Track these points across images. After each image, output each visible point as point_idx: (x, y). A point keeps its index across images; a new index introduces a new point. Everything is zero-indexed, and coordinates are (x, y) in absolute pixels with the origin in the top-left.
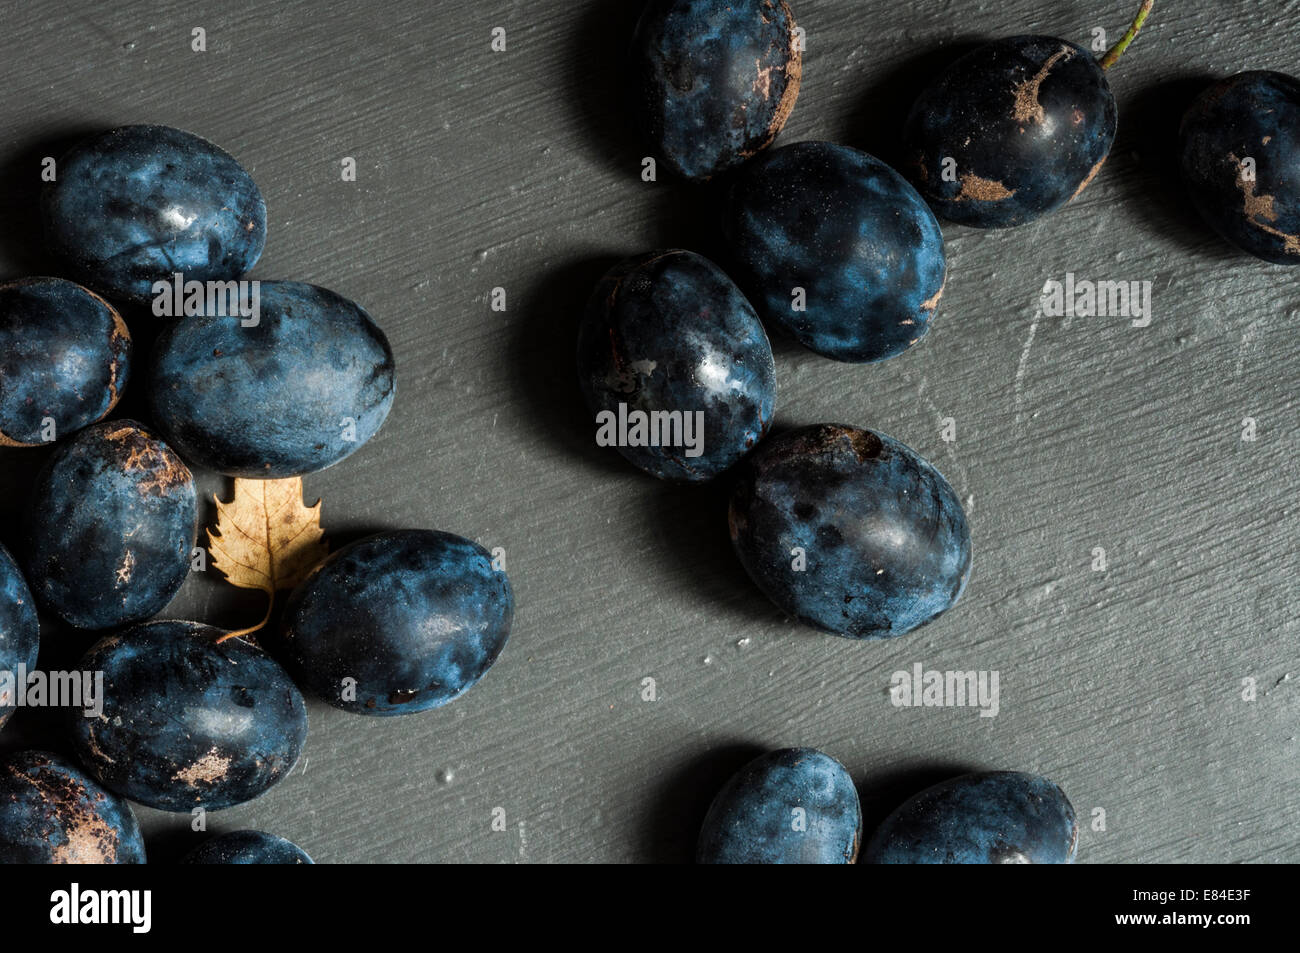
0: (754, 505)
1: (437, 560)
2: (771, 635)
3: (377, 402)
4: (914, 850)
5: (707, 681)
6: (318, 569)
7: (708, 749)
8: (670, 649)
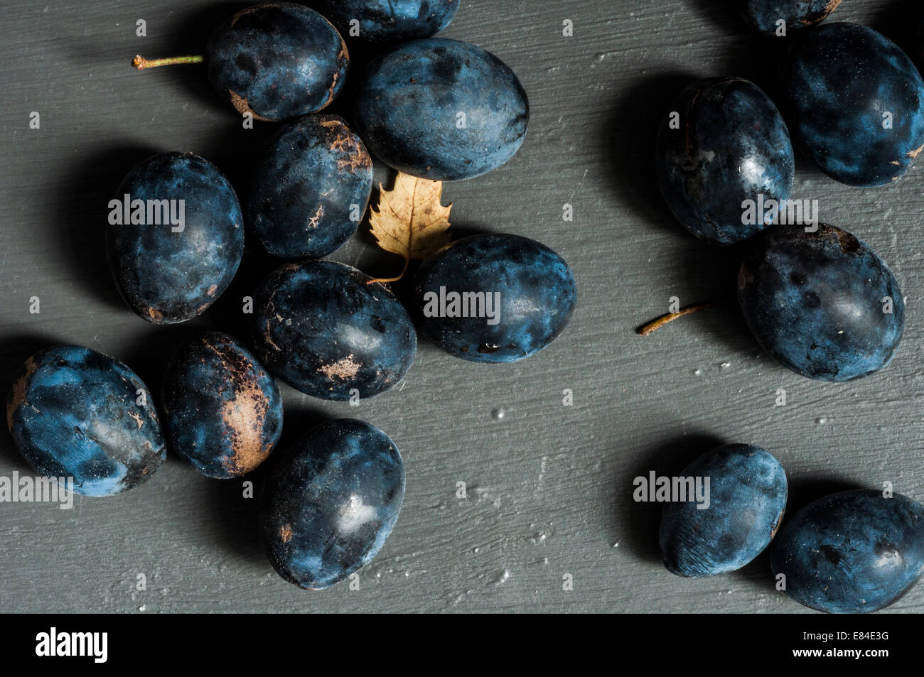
0: (762, 267)
1: (532, 259)
2: (745, 364)
3: (513, 140)
4: (822, 533)
5: (694, 386)
6: (447, 248)
7: (685, 434)
8: (673, 359)
